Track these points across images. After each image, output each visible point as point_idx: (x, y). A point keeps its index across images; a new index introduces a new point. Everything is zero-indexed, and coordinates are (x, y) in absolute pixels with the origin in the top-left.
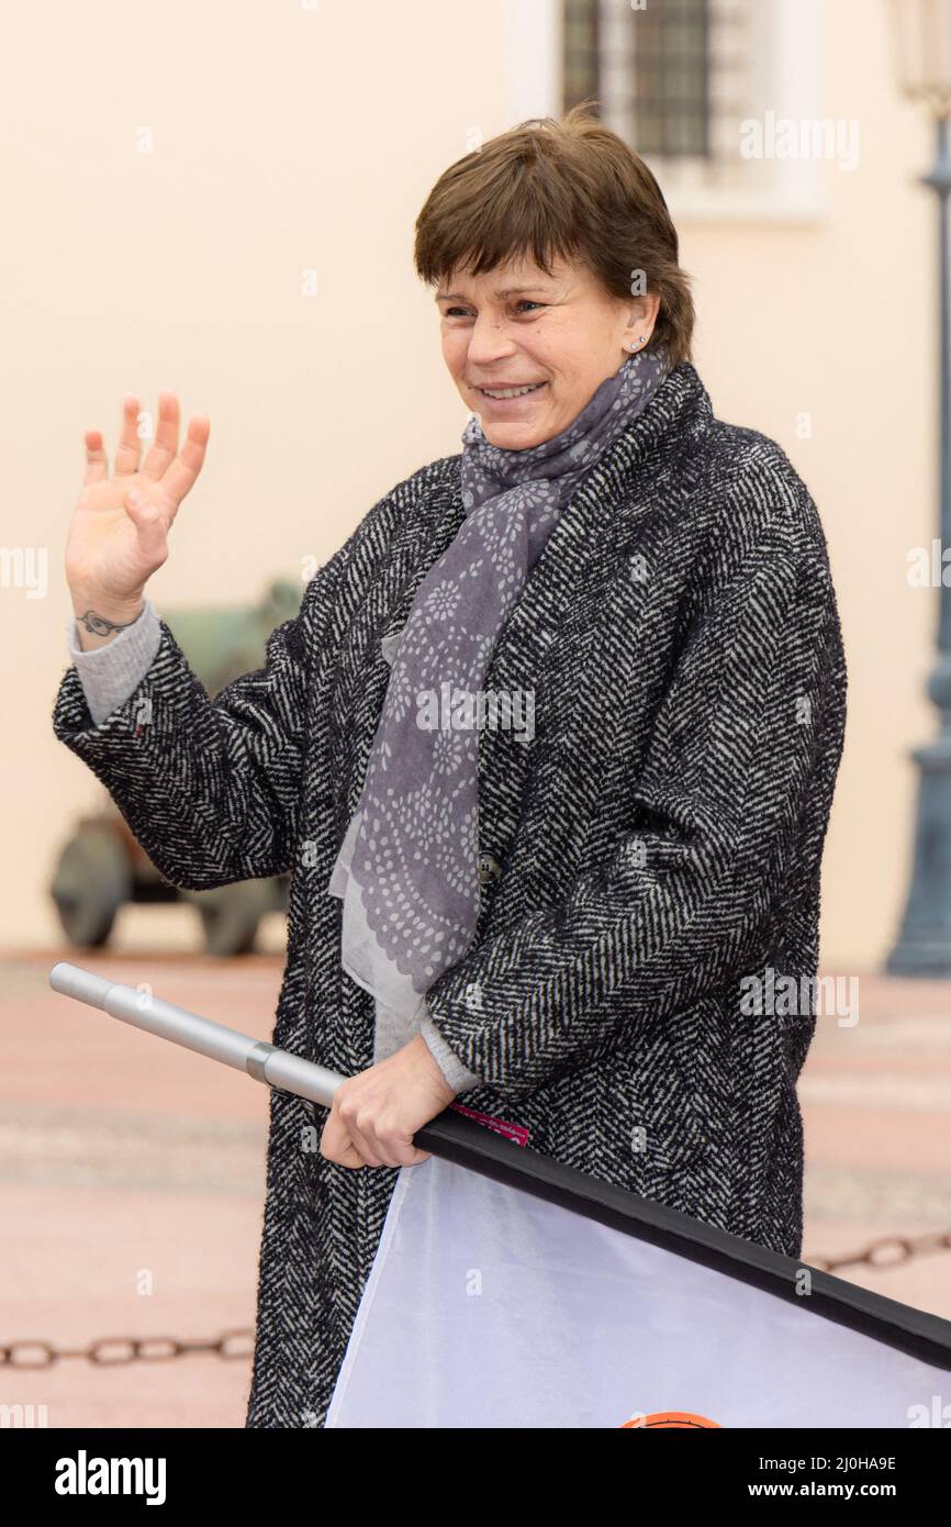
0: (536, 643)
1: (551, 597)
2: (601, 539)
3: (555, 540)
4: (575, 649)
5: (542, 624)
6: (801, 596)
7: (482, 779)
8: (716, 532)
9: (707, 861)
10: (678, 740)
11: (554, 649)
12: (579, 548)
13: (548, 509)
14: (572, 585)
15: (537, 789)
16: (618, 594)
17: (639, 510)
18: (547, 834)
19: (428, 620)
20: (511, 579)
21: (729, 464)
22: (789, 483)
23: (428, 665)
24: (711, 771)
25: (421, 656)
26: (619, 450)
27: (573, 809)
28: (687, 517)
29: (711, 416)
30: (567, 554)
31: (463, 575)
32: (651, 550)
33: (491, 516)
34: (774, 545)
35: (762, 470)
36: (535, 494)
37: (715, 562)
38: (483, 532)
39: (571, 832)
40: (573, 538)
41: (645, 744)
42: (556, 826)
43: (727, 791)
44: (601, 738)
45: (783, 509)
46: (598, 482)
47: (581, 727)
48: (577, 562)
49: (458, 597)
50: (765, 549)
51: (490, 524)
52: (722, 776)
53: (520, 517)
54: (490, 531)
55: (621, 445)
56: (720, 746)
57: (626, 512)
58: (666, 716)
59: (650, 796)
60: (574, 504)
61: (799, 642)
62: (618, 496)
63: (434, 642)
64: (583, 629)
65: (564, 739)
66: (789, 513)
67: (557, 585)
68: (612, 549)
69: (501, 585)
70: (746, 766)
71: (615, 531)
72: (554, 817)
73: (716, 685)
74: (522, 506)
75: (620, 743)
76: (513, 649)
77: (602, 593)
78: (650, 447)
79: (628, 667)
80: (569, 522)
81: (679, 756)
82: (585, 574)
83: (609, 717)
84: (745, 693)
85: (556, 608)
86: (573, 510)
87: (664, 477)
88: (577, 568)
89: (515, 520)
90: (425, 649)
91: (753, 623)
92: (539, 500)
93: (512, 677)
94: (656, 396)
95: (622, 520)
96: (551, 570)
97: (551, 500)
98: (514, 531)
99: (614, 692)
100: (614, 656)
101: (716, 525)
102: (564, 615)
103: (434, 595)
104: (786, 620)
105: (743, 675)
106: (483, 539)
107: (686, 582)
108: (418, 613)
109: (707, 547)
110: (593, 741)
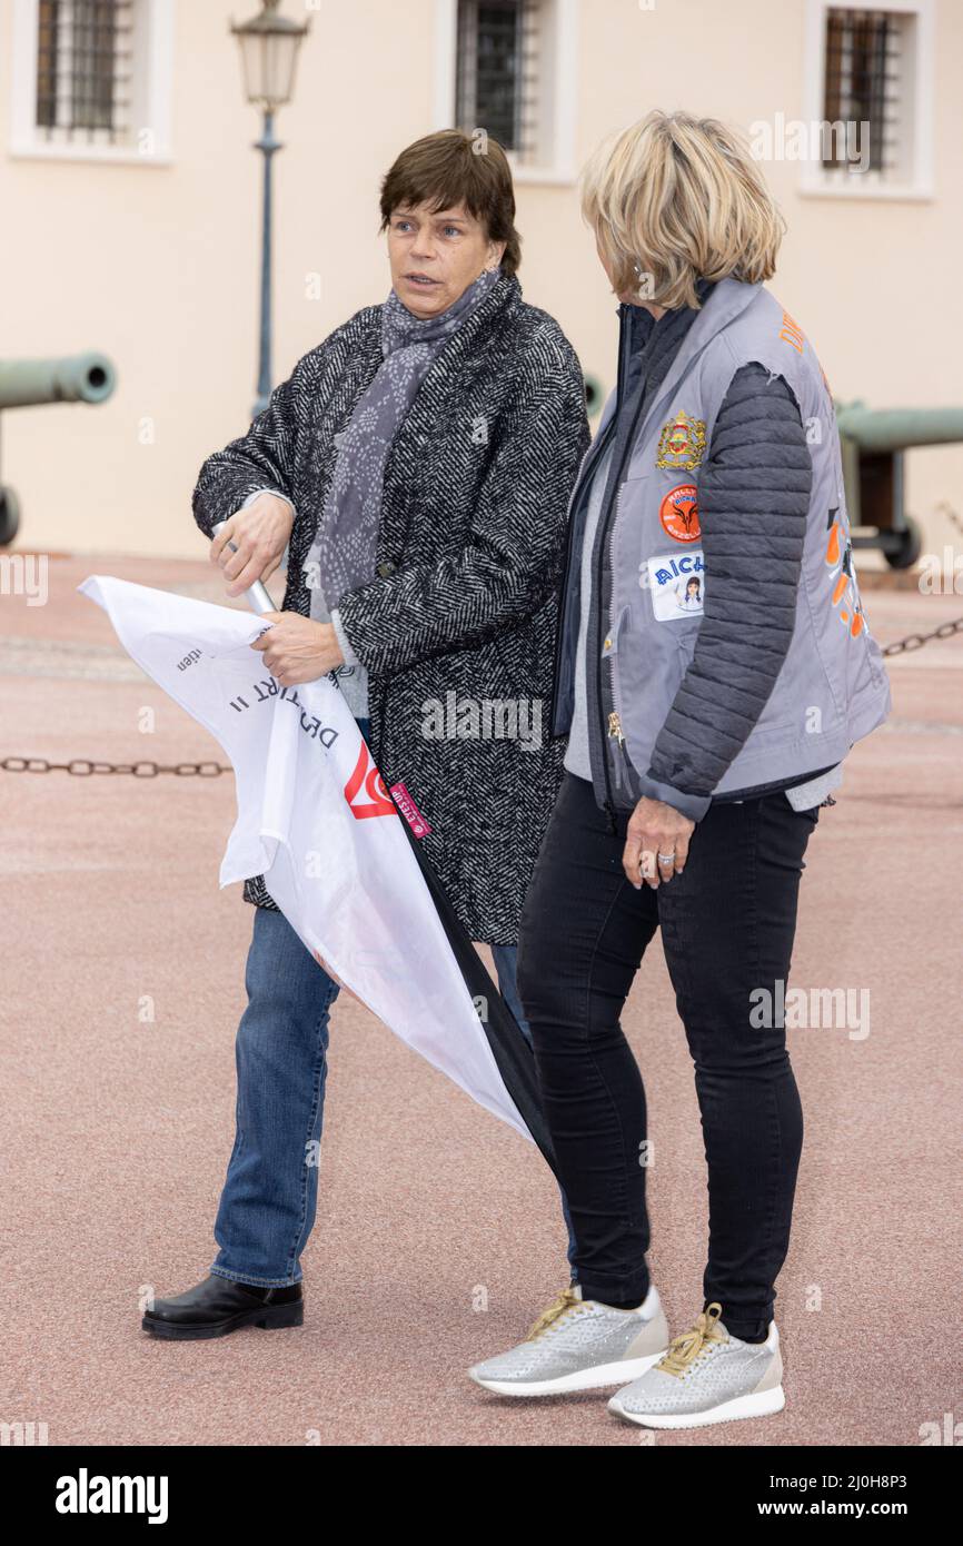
0: (416, 443)
1: (425, 414)
2: (455, 379)
3: (430, 378)
4: (437, 448)
5: (420, 431)
6: (567, 417)
7: (386, 518)
8: (519, 380)
9: (515, 578)
10: (494, 500)
11: (425, 447)
12: (443, 385)
13: (427, 363)
14: (438, 408)
15: (413, 529)
16: (463, 416)
17: (477, 363)
18: (421, 554)
19: (361, 432)
20: (403, 407)
21: (526, 338)
22: (561, 347)
23: (360, 459)
24: (513, 521)
25: (357, 453)
26: (470, 325)
27: (435, 539)
28: (501, 371)
29: (520, 300)
30: (436, 388)
31: (379, 404)
32: (481, 390)
33: (396, 366)
34: (552, 387)
35: (545, 341)
36: (420, 355)
37: (519, 396)
38: (391, 376)
39: (434, 552)
40: (440, 378)
41: (475, 501)
42: (426, 549)
43: (522, 534)
44: (449, 499)
45: (557, 364)
46: (457, 344)
47: (438, 494)
48: (442, 394)
49: (377, 417)
50: (547, 389)
51: (395, 372)
52: (520, 525)
53: (411, 371)
54: (395, 376)
55: (471, 322)
56: (520, 507)
57: (469, 364)
58: (488, 487)
59: (477, 528)
60: (443, 357)
61: (566, 444)
62: (466, 354)
63: (363, 445)
64: (442, 437)
65: (429, 500)
66: (561, 366)
67: (429, 408)
68: (462, 387)
69: (397, 411)
70: (534, 520)
71: (464, 375)
72: (424, 545)
73: (516, 471)
74: (413, 364)
75: (461, 501)
76: (404, 445)
77: (454, 415)
78: (487, 323)
79: (466, 460)
80: (439, 368)
81: (494, 509)
82: (445, 402)
83: (454, 487)
84: (534, 477)
85: (428, 421)
86: (442, 360)
87: (491, 342)
88: (442, 398)
89: (409, 373)
90: (358, 449)
91: (540, 436)
92: (421, 359)
93: (402, 461)
94: (492, 291)
95: (468, 369)
96: (427, 398)
97: (429, 358)
98: (408, 378)
99: (457, 473)
100: (458, 453)
101: (518, 375)
102: (433, 427)
103: (363, 416)
104: (559, 432)
105: (534, 465)
106: (392, 382)
107: (500, 408)
108: (355, 427)
109: (514, 388)
110: (445, 501)
